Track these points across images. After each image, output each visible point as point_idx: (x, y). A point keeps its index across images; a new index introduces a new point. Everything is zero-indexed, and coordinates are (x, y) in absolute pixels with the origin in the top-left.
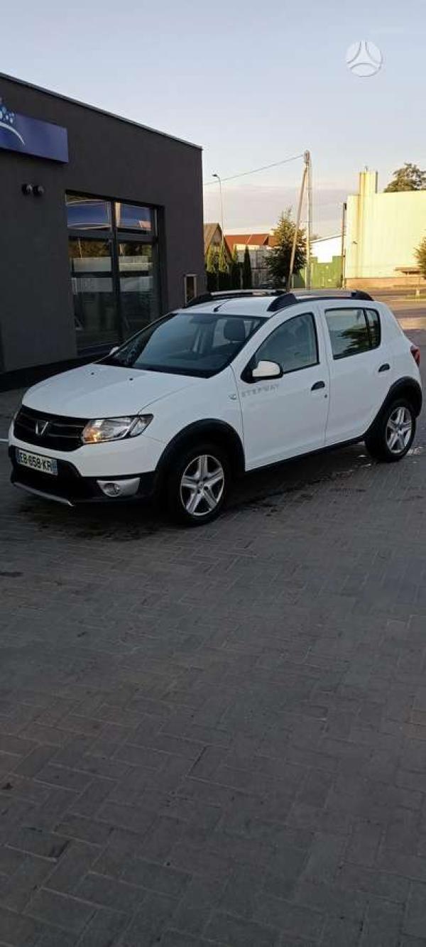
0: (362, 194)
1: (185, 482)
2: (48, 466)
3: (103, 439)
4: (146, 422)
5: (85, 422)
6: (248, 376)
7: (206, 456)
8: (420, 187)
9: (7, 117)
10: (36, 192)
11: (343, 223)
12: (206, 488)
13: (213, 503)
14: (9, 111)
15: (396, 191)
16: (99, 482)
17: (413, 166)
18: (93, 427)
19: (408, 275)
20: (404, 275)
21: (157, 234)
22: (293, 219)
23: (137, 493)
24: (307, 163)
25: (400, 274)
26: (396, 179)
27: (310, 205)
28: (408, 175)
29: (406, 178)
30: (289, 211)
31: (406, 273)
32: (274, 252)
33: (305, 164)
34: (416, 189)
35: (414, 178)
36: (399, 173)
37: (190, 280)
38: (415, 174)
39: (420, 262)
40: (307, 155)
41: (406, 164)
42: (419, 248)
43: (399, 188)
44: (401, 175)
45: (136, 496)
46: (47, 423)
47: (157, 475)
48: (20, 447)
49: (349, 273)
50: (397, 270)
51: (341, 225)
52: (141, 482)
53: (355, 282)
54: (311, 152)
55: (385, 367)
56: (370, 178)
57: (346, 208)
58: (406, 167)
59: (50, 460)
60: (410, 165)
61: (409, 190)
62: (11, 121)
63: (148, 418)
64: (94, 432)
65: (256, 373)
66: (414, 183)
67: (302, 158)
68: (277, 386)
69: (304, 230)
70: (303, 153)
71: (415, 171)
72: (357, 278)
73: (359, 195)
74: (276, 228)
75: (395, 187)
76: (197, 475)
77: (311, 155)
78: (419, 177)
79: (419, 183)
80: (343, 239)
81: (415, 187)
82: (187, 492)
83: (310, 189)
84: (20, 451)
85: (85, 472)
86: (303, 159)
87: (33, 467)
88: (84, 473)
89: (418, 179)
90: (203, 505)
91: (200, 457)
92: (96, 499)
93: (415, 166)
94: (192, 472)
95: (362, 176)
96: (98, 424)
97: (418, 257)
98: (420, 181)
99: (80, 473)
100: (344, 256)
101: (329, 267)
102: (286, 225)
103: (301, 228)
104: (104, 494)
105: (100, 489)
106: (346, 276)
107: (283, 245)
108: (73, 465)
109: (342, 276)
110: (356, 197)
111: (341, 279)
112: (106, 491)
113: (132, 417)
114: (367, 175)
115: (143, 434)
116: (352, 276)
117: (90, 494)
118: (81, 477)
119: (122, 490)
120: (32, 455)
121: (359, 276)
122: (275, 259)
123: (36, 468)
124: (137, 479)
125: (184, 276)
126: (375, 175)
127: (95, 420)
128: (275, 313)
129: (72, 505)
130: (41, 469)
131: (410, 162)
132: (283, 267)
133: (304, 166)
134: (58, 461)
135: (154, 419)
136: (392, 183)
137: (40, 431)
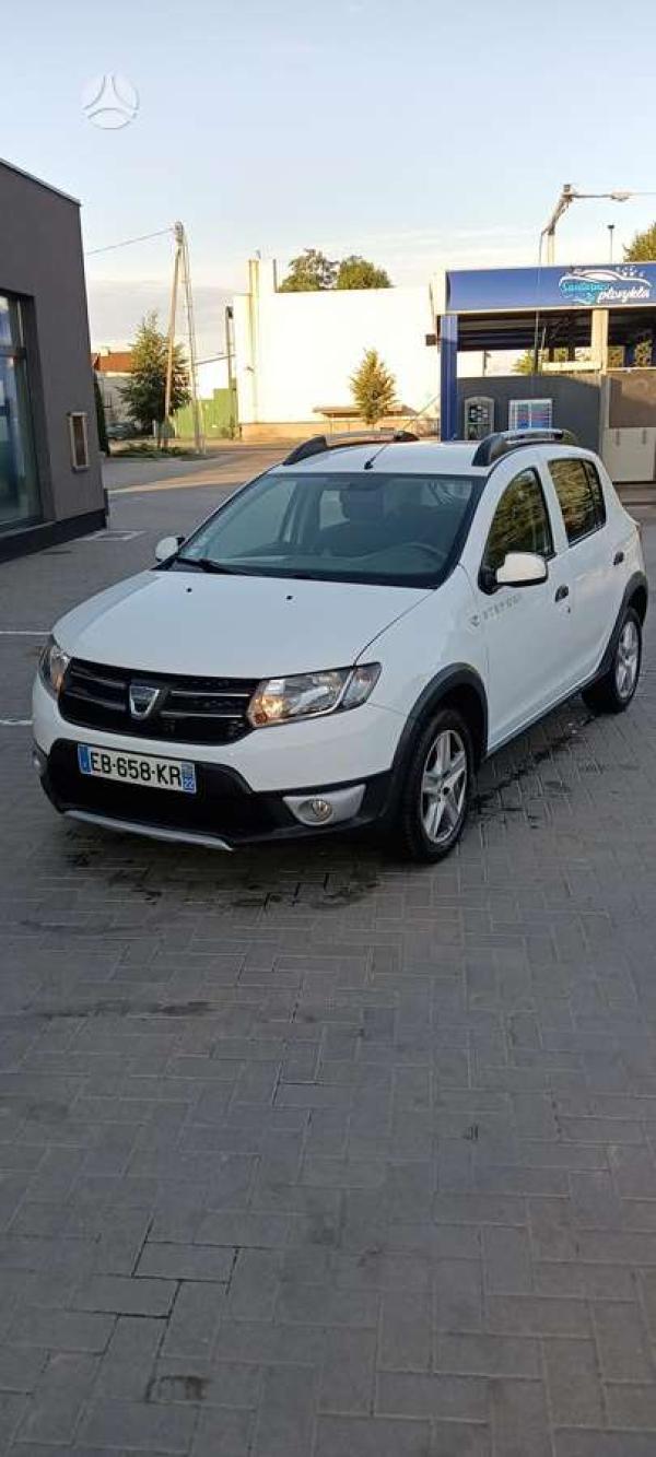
0: (254, 293)
1: (426, 784)
2: (172, 776)
3: (288, 717)
4: (366, 677)
5: (253, 685)
7: (448, 733)
8: (330, 286)
11: (228, 338)
12: (446, 791)
13: (453, 816)
15: (295, 290)
16: (288, 799)
17: (317, 254)
18: (266, 693)
19: (333, 419)
20: (327, 418)
21: (22, 345)
22: (161, 330)
23: (359, 814)
24: (180, 241)
25: (320, 417)
26: (292, 273)
27: (190, 307)
28: (310, 267)
29: (308, 271)
30: (154, 317)
31: (329, 415)
32: (135, 382)
33: (176, 243)
34: (323, 289)
35: (320, 272)
36: (298, 263)
38: (321, 266)
39: (357, 399)
40: (180, 229)
41: (307, 251)
42: (356, 377)
43: (299, 286)
44: (301, 266)
45: (360, 821)
46: (157, 691)
47: (394, 779)
48: (86, 741)
49: (245, 415)
50: (315, 411)
51: (225, 341)
52: (366, 794)
53: (254, 430)
54: (184, 224)
56: (266, 269)
57: (230, 315)
58: (306, 254)
59: (178, 764)
60: (313, 251)
61: (314, 290)
63: (371, 670)
64: (270, 703)
65: (502, 575)
66: (320, 278)
67: (171, 233)
69: (180, 347)
70: (173, 225)
71: (321, 261)
72: (257, 423)
73: (250, 295)
74: (135, 343)
75: (294, 285)
76: (438, 768)
77: (186, 230)
78: (327, 270)
79: (326, 279)
80: (230, 362)
81: (322, 285)
82: (427, 801)
83: (186, 282)
84: (91, 750)
85: (258, 783)
86: (172, 237)
87: (128, 779)
88: (257, 785)
89: (325, 274)
90: (445, 821)
91: (442, 736)
92: (284, 832)
93: (320, 254)
95: (254, 265)
96: (275, 687)
97: (355, 392)
98: (328, 277)
99: (251, 785)
100: (235, 389)
101: (210, 406)
102: (151, 341)
103: (176, 342)
104: (297, 821)
105: (291, 813)
106: (240, 420)
107: (149, 370)
108: (236, 772)
109: (232, 420)
110: (246, 299)
111: (232, 425)
112: (301, 817)
113: (344, 671)
114: (257, 263)
115: (369, 700)
116: (251, 420)
117: (272, 824)
118: (254, 793)
119: (335, 810)
120: (127, 757)
121: (260, 420)
122: (139, 393)
123: (139, 781)
124: (361, 788)
125: (69, 415)
126: (272, 265)
127: (268, 680)
128: (490, 468)
129: (230, 849)
130: (154, 782)
131: (312, 248)
132: (153, 405)
133: (175, 246)
134: (199, 766)
135: (383, 672)
136: (290, 278)
137: (141, 707)
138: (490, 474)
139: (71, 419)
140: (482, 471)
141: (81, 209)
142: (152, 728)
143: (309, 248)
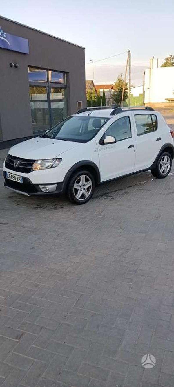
0: (152, 68)
1: (76, 186)
2: (19, 179)
3: (41, 169)
4: (59, 161)
5: (34, 161)
6: (102, 143)
7: (84, 176)
9: (3, 35)
10: (16, 67)
11: (144, 80)
12: (84, 189)
13: (87, 195)
14: (4, 32)
15: (165, 67)
16: (40, 186)
18: (37, 163)
19: (171, 102)
20: (169, 102)
21: (66, 84)
22: (123, 78)
23: (56, 191)
24: (129, 55)
25: (167, 101)
26: (165, 62)
27: (130, 72)
28: (170, 60)
30: (121, 75)
32: (115, 92)
33: (128, 55)
35: (173, 61)
36: (167, 59)
37: (80, 103)
40: (129, 52)
43: (167, 65)
46: (19, 161)
47: (64, 184)
48: (8, 171)
49: (146, 101)
53: (148, 104)
54: (130, 50)
55: (159, 139)
56: (155, 61)
57: (145, 74)
58: (169, 57)
59: (19, 177)
60: (172, 56)
61: (171, 66)
62: (5, 36)
63: (60, 159)
64: (38, 165)
65: (105, 141)
66: (173, 63)
68: (114, 146)
69: (127, 83)
70: (127, 51)
71: (173, 58)
73: (150, 68)
74: (116, 82)
75: (165, 65)
76: (81, 184)
80: (144, 87)
81: (173, 65)
82: (76, 191)
83: (130, 66)
84: (8, 173)
85: (34, 182)
86: (127, 54)
90: (83, 196)
91: (82, 176)
92: (39, 193)
94: (78, 182)
95: (152, 60)
96: (39, 162)
99: (32, 182)
100: (144, 94)
101: (138, 98)
102: (120, 81)
103: (126, 82)
104: (42, 191)
105: (40, 189)
106: (145, 102)
107: (119, 89)
108: (29, 179)
109: (143, 102)
110: (149, 69)
111: (143, 104)
112: (43, 190)
113: (53, 159)
114: (153, 60)
115: (58, 166)
116: (148, 102)
117: (37, 191)
118: (33, 184)
119: (49, 190)
120: (13, 175)
121: (150, 102)
122: (116, 95)
123: (14, 180)
124: (56, 185)
125: (77, 102)
126: (157, 60)
127: (38, 160)
128: (113, 116)
129: (29, 195)
130: (16, 181)
131: (171, 55)
132: (119, 98)
133: (128, 56)
134: (23, 177)
135: (62, 160)
136: (164, 63)
137: (15, 165)
138: (112, 118)
139: (78, 102)
140: (111, 116)
141: (85, 50)
142: (18, 169)
143: (170, 55)
